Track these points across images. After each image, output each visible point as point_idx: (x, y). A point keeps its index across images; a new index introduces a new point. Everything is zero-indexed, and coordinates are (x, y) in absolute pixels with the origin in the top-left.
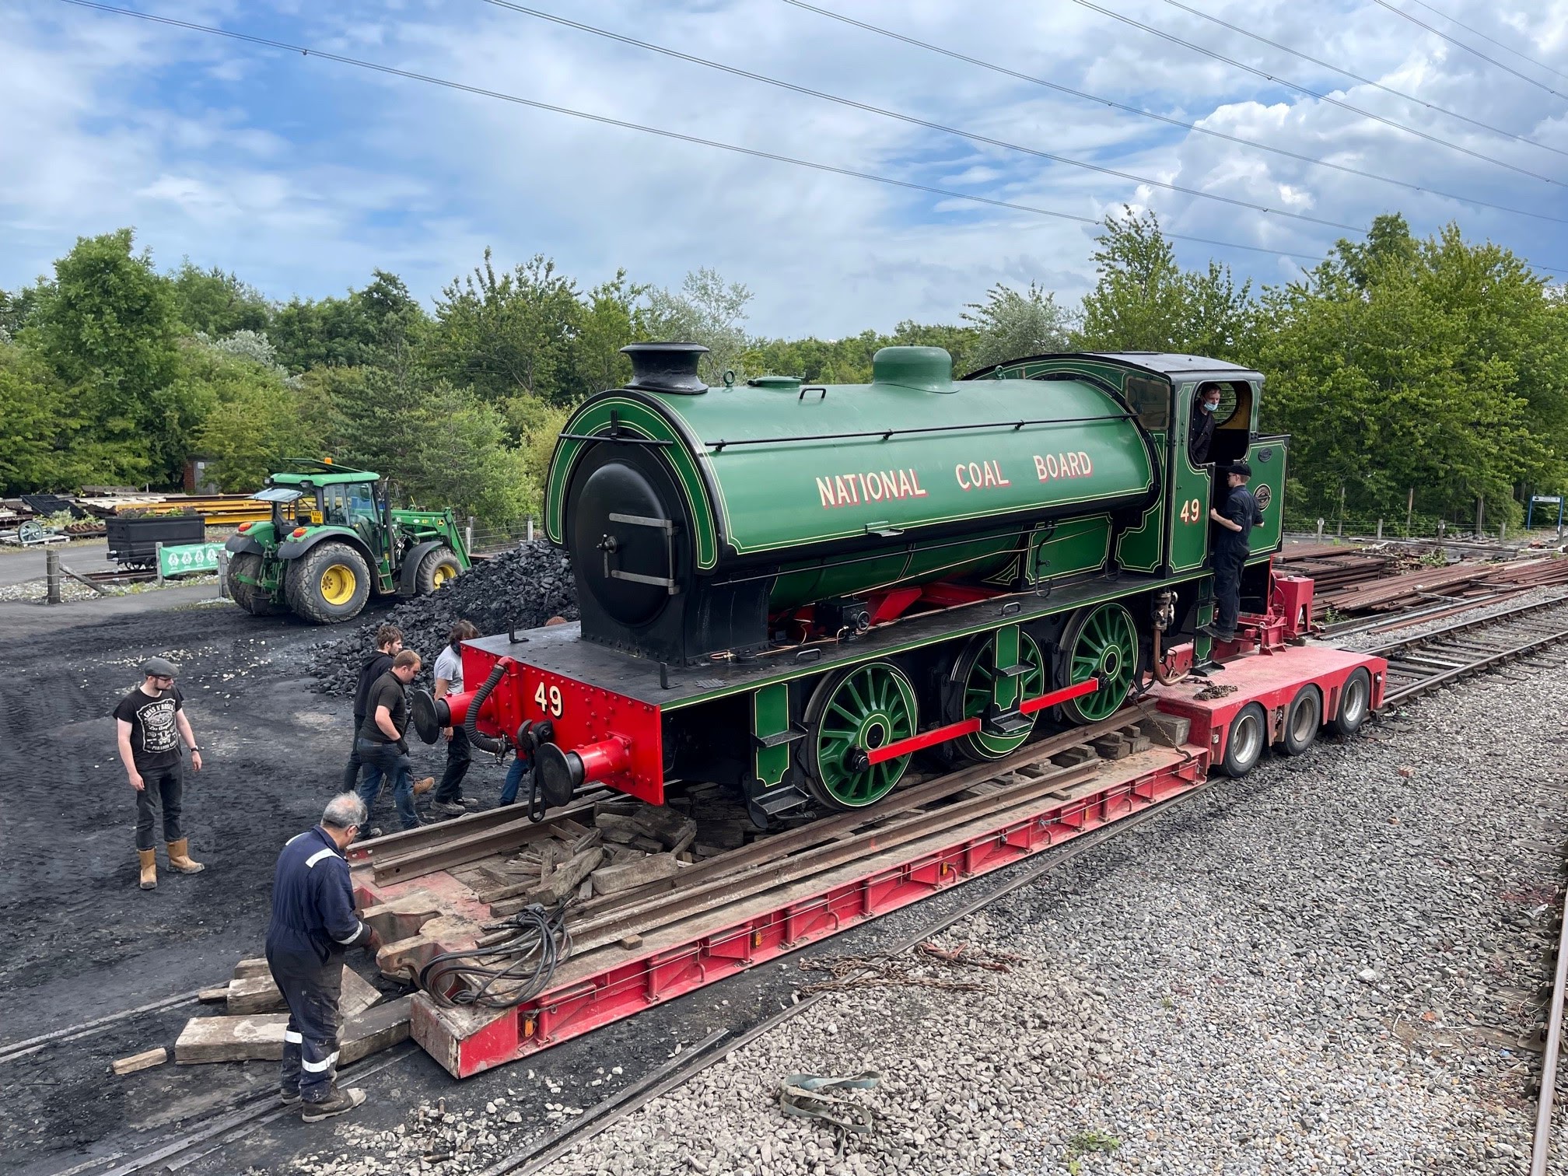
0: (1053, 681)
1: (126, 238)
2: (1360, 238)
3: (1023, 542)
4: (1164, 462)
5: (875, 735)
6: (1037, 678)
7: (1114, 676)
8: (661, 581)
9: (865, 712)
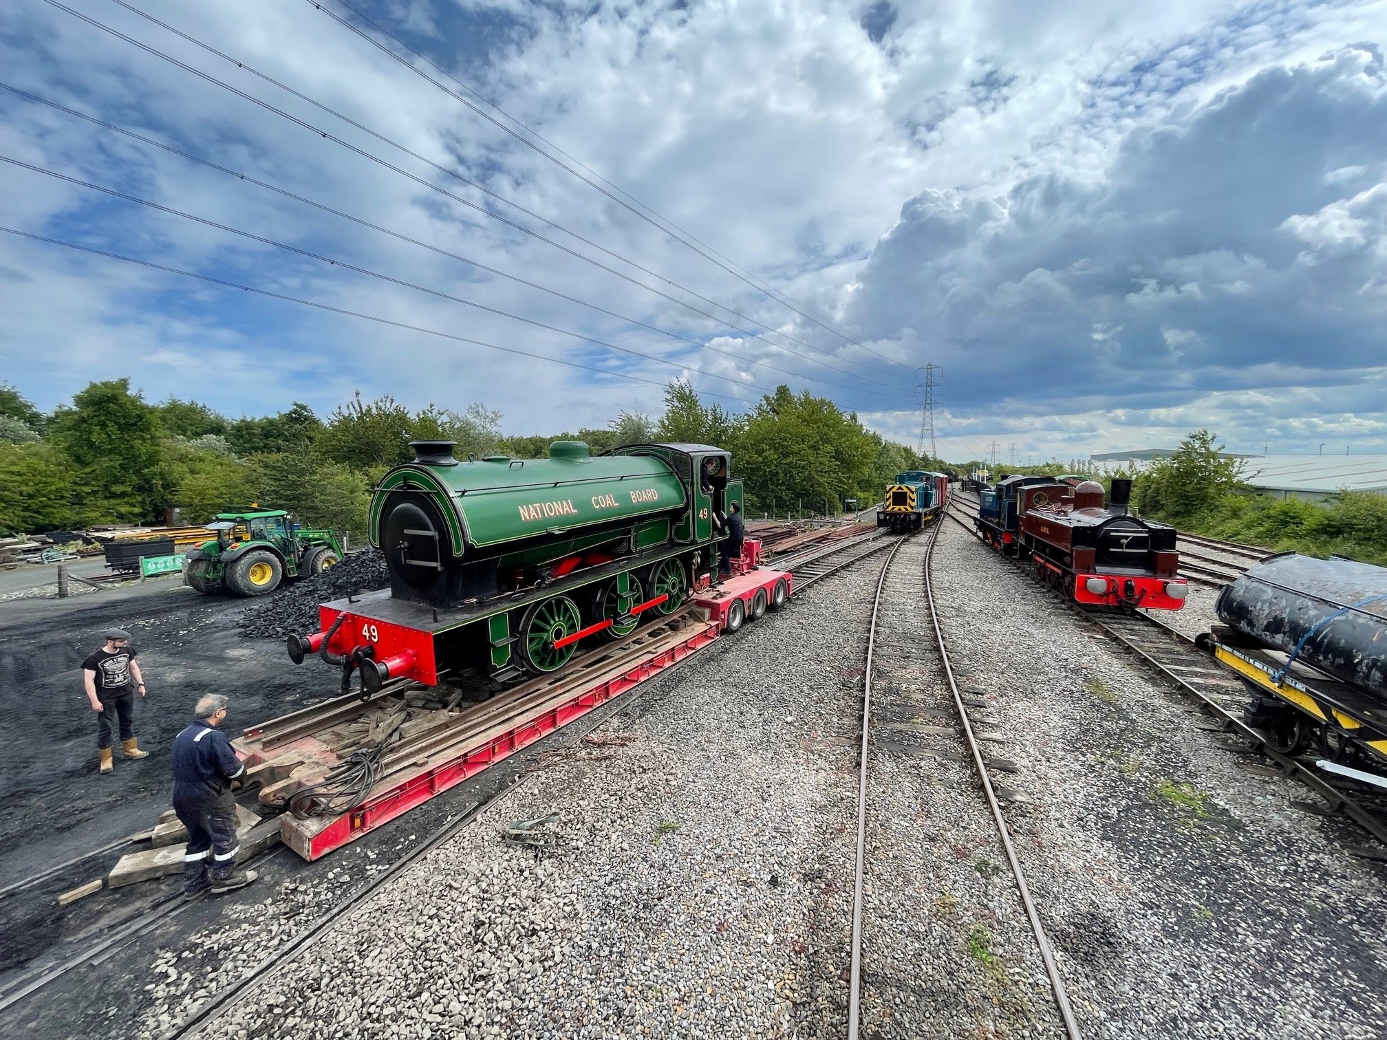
0: (647, 597)
1: (124, 384)
2: (773, 395)
3: (629, 532)
4: (690, 492)
5: (558, 634)
6: (640, 596)
7: (675, 592)
8: (434, 564)
9: (552, 622)
